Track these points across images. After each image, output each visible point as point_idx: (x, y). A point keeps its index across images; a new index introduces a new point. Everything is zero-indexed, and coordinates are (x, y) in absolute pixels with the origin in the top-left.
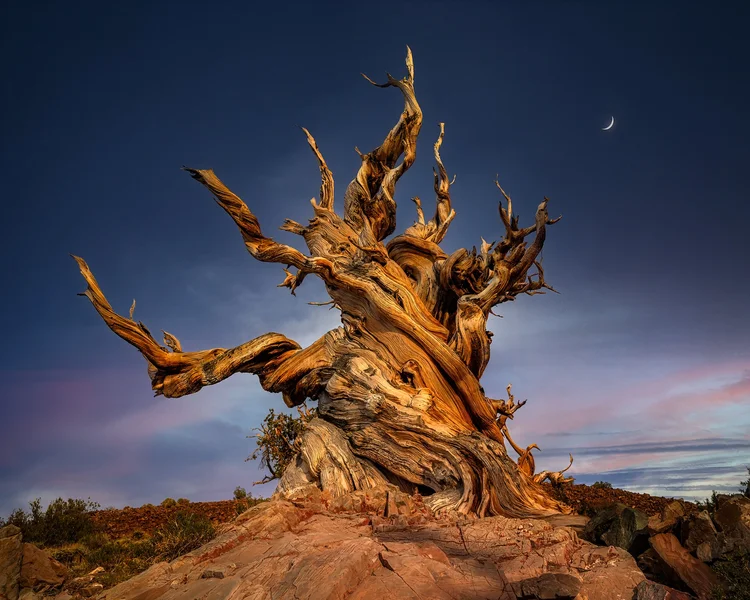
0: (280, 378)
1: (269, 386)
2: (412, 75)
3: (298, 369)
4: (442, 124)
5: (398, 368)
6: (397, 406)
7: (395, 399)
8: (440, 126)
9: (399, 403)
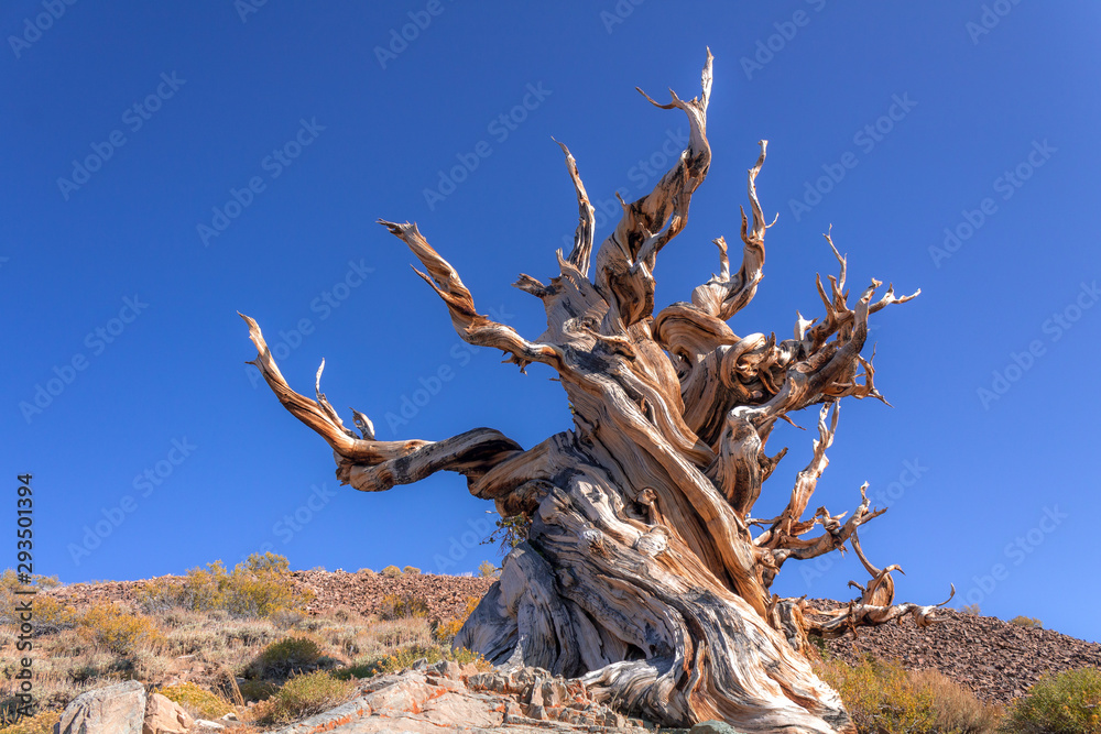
0: (489, 484)
1: (477, 491)
2: (708, 91)
3: (511, 477)
4: (765, 143)
5: (632, 495)
6: (618, 545)
7: (617, 536)
8: (761, 144)
9: (622, 542)
